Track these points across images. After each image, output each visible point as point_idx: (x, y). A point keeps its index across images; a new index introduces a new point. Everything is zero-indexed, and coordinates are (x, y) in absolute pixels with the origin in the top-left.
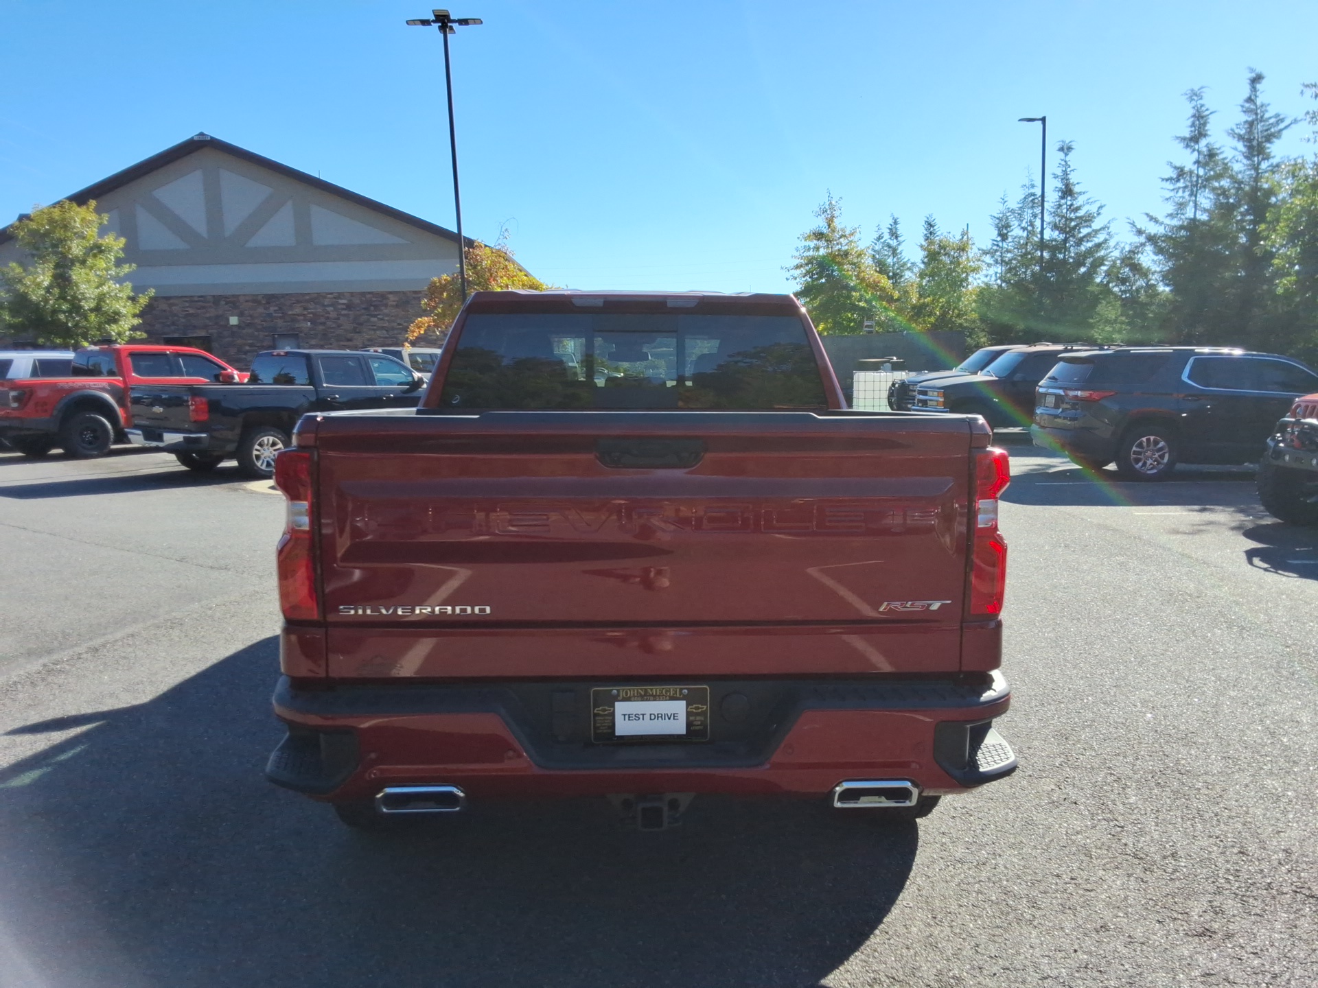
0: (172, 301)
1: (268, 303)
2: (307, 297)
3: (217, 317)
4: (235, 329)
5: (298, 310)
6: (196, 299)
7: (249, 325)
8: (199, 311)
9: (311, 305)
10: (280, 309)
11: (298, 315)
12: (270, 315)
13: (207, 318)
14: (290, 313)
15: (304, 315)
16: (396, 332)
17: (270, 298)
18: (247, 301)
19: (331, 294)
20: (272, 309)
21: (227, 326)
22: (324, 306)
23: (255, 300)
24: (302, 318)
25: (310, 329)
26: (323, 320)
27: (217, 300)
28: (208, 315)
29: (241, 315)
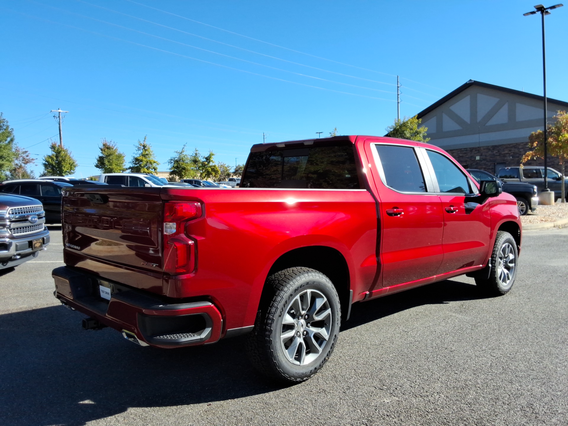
0: (454, 151)
1: (493, 149)
2: (511, 146)
3: (471, 157)
4: (478, 162)
5: (506, 152)
6: (463, 150)
7: (484, 160)
8: (464, 155)
9: (513, 149)
10: (499, 151)
11: (507, 154)
12: (494, 155)
13: (467, 158)
14: (503, 153)
15: (509, 154)
16: (553, 159)
17: (494, 147)
18: (484, 149)
19: (522, 143)
20: (495, 152)
21: (475, 160)
22: (519, 149)
23: (488, 148)
24: (508, 155)
25: (511, 160)
26: (517, 155)
27: (472, 150)
28: (467, 156)
29: (481, 155)
